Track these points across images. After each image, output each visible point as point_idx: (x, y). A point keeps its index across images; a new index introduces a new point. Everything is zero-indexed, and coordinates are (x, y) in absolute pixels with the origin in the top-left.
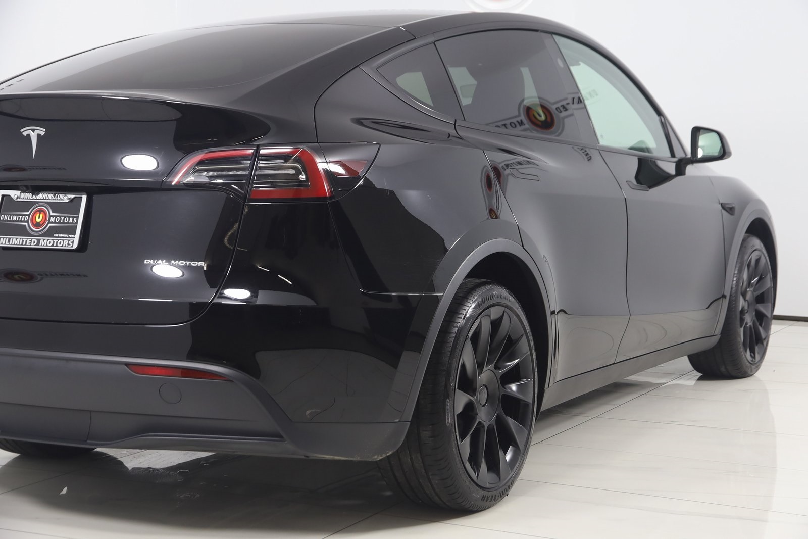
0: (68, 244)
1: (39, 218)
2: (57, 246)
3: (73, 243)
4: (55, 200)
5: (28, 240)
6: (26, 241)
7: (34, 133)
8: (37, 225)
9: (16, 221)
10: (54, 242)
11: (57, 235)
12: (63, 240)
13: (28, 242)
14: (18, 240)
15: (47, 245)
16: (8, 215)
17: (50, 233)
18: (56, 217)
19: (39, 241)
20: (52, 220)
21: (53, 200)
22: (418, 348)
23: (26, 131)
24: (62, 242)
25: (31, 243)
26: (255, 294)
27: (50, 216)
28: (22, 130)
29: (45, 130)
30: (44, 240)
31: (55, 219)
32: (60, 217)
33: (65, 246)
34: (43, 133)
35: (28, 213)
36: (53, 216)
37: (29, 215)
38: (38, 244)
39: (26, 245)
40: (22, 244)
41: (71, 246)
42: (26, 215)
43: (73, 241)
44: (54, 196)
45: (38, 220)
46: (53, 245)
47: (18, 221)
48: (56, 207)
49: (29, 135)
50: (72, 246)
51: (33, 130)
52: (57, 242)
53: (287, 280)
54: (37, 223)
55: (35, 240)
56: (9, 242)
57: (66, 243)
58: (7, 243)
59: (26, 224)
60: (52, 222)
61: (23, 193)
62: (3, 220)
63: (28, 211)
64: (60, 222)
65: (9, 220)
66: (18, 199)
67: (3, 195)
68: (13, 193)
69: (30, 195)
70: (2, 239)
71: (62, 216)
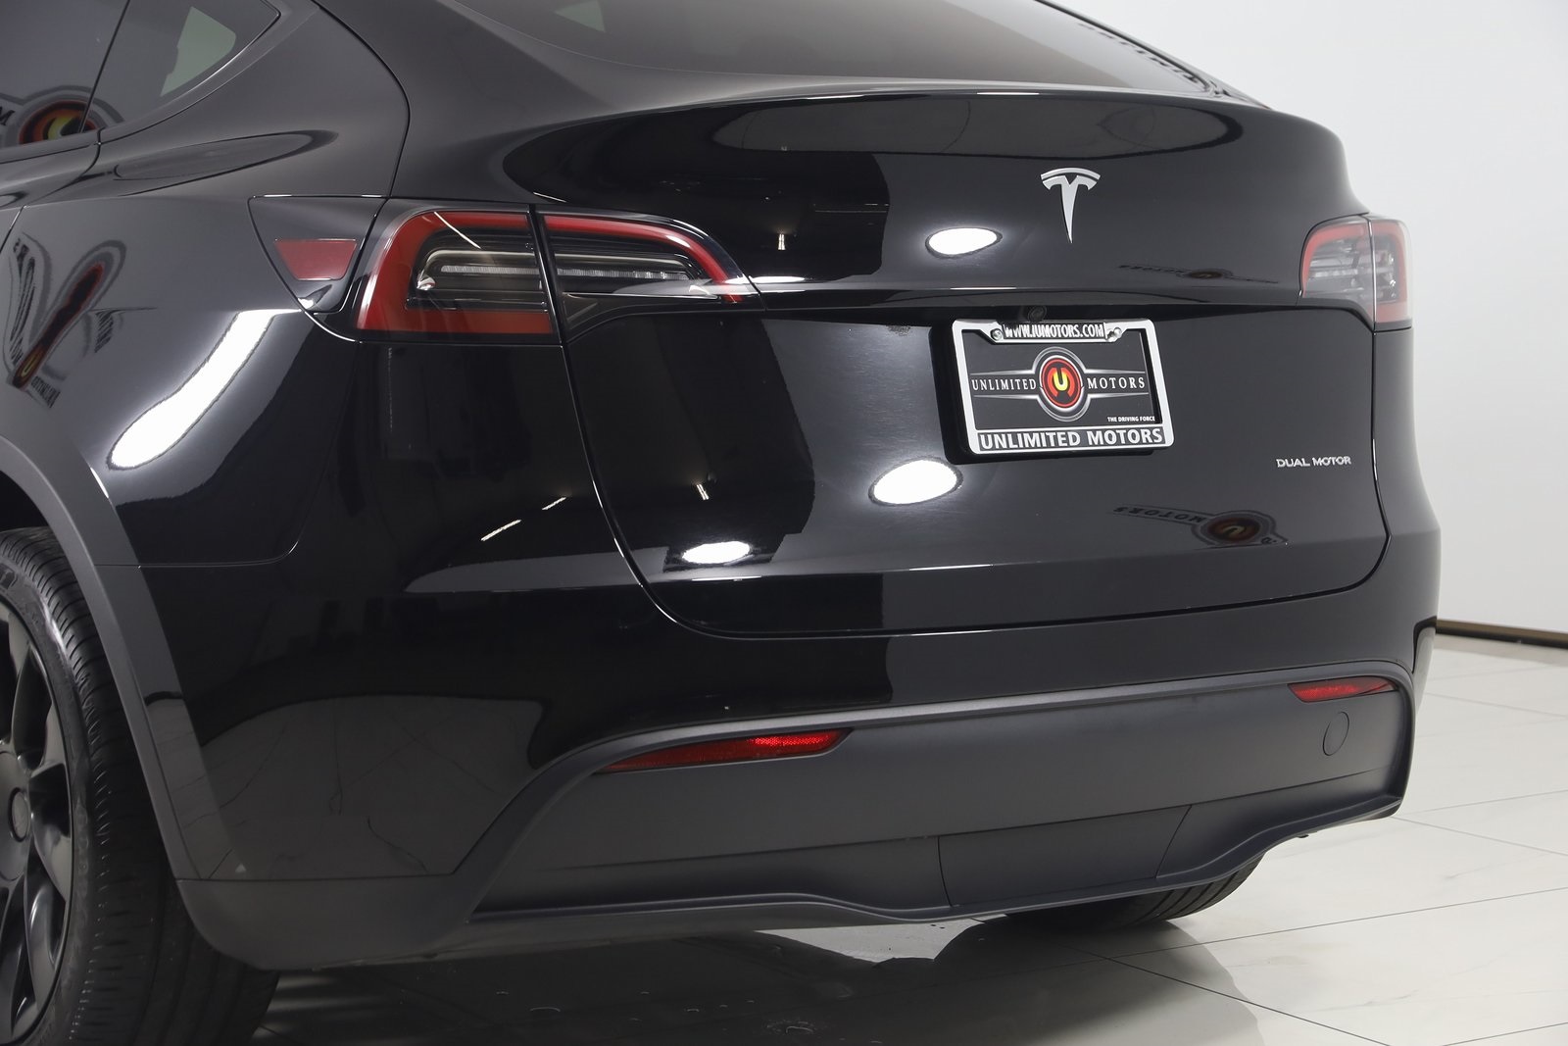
0: (1152, 436)
1: (1061, 382)
2: (1128, 442)
3: (1161, 432)
4: (1084, 338)
5: (1059, 434)
6: (1055, 438)
7: (1067, 184)
8: (1064, 398)
9: (1010, 392)
10: (1118, 435)
11: (1114, 419)
12: (1138, 430)
13: (1060, 439)
14: (1036, 435)
15: (1106, 444)
16: (987, 378)
17: (1097, 415)
18: (1098, 377)
19: (1083, 434)
20: (1092, 384)
21: (1080, 338)
23: (1051, 178)
24: (1135, 432)
25: (1067, 441)
27: (1085, 377)
28: (1043, 176)
29: (1097, 177)
30: (1095, 431)
31: (1097, 384)
32: (1107, 376)
33: (1148, 443)
34: (1090, 184)
36: (1092, 376)
37: (1035, 377)
38: (1084, 442)
39: (1057, 446)
41: (1160, 440)
42: (1028, 377)
43: (1161, 428)
44: (1080, 329)
45: (1063, 387)
46: (1118, 442)
48: (1093, 354)
49: (1058, 188)
50: (1163, 442)
51: (1071, 177)
52: (1126, 435)
54: (1060, 392)
55: (1073, 432)
56: (1016, 441)
57: (1146, 436)
58: (1011, 446)
59: (1036, 397)
60: (1093, 391)
61: (1013, 326)
62: (980, 391)
63: (1030, 368)
64: (1109, 390)
65: (995, 392)
66: (1000, 339)
67: (964, 331)
68: (986, 327)
69: (1025, 329)
70: (996, 437)
71: (1112, 375)
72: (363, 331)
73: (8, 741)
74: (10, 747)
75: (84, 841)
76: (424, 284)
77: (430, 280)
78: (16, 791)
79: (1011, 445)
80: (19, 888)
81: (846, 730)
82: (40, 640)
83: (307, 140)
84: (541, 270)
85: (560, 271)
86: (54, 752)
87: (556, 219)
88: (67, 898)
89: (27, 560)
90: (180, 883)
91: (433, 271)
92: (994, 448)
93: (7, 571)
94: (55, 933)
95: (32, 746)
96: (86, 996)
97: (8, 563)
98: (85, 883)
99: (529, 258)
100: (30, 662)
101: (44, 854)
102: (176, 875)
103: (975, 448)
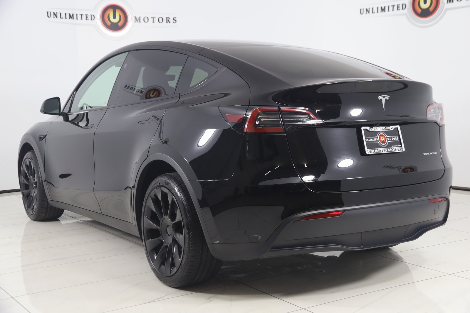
0: (401, 150)
2: (396, 151)
3: (402, 149)
4: (386, 130)
6: (382, 150)
7: (383, 98)
8: (383, 142)
9: (373, 141)
10: (394, 149)
11: (393, 146)
12: (398, 148)
13: (383, 151)
14: (378, 150)
15: (392, 151)
16: (369, 138)
17: (390, 145)
18: (389, 137)
19: (387, 149)
20: (388, 139)
23: (380, 98)
27: (387, 138)
28: (379, 97)
29: (389, 97)
30: (389, 149)
31: (390, 139)
34: (388, 98)
35: (377, 137)
36: (388, 137)
38: (388, 151)
39: (382, 152)
40: (381, 152)
42: (376, 138)
44: (385, 128)
45: (383, 140)
46: (394, 151)
47: (374, 141)
48: (388, 133)
49: (381, 100)
51: (384, 97)
52: (396, 149)
54: (382, 141)
55: (385, 149)
56: (375, 151)
57: (399, 149)
59: (378, 142)
60: (389, 140)
61: (372, 128)
62: (367, 141)
63: (376, 136)
64: (392, 140)
65: (370, 141)
66: (370, 131)
67: (364, 129)
68: (368, 128)
69: (375, 128)
70: (371, 150)
71: (392, 137)
72: (245, 132)
73: (167, 216)
74: (168, 217)
75: (187, 236)
76: (257, 123)
77: (258, 122)
78: (168, 225)
79: (374, 152)
80: (171, 245)
81: (344, 211)
82: (175, 196)
83: (224, 95)
84: (281, 119)
85: (284, 119)
86: (178, 218)
87: (283, 109)
88: (183, 247)
89: (171, 180)
90: (208, 244)
91: (259, 120)
92: (370, 153)
93: (167, 182)
94: (180, 254)
95: (173, 217)
96: (187, 267)
97: (167, 180)
98: (187, 244)
99: (278, 117)
100: (173, 200)
101: (177, 238)
102: (207, 242)
103: (367, 153)
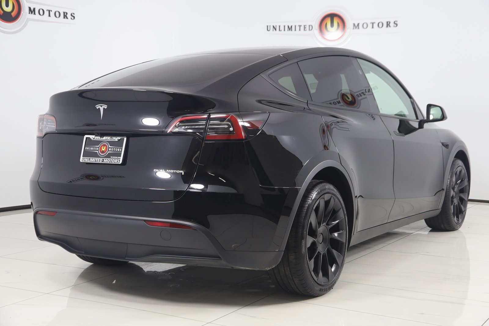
0: (117, 161)
2: (112, 162)
3: (119, 161)
6: (97, 160)
7: (102, 108)
8: (103, 152)
9: (92, 150)
10: (110, 161)
11: (112, 157)
12: (115, 160)
13: (98, 160)
14: (94, 159)
15: (107, 162)
16: (89, 147)
17: (109, 156)
18: (112, 148)
19: (103, 160)
20: (110, 149)
21: (110, 140)
22: (288, 214)
23: (98, 107)
24: (114, 160)
25: (99, 161)
26: (206, 187)
27: (109, 148)
28: (96, 106)
29: (107, 106)
30: (106, 159)
31: (111, 149)
32: (114, 148)
33: (116, 163)
34: (106, 108)
35: (98, 146)
36: (110, 148)
37: (99, 147)
38: (103, 161)
39: (97, 162)
40: (95, 162)
42: (97, 147)
44: (111, 138)
45: (103, 150)
46: (110, 162)
48: (112, 143)
49: (99, 109)
50: (119, 163)
51: (101, 106)
52: (112, 161)
53: (223, 180)
54: (102, 151)
55: (101, 159)
56: (89, 160)
57: (116, 161)
58: (88, 161)
60: (110, 151)
64: (113, 151)
65: (90, 150)
67: (87, 137)
70: (86, 159)
71: (115, 148)
92: (84, 161)
103: (81, 161)
